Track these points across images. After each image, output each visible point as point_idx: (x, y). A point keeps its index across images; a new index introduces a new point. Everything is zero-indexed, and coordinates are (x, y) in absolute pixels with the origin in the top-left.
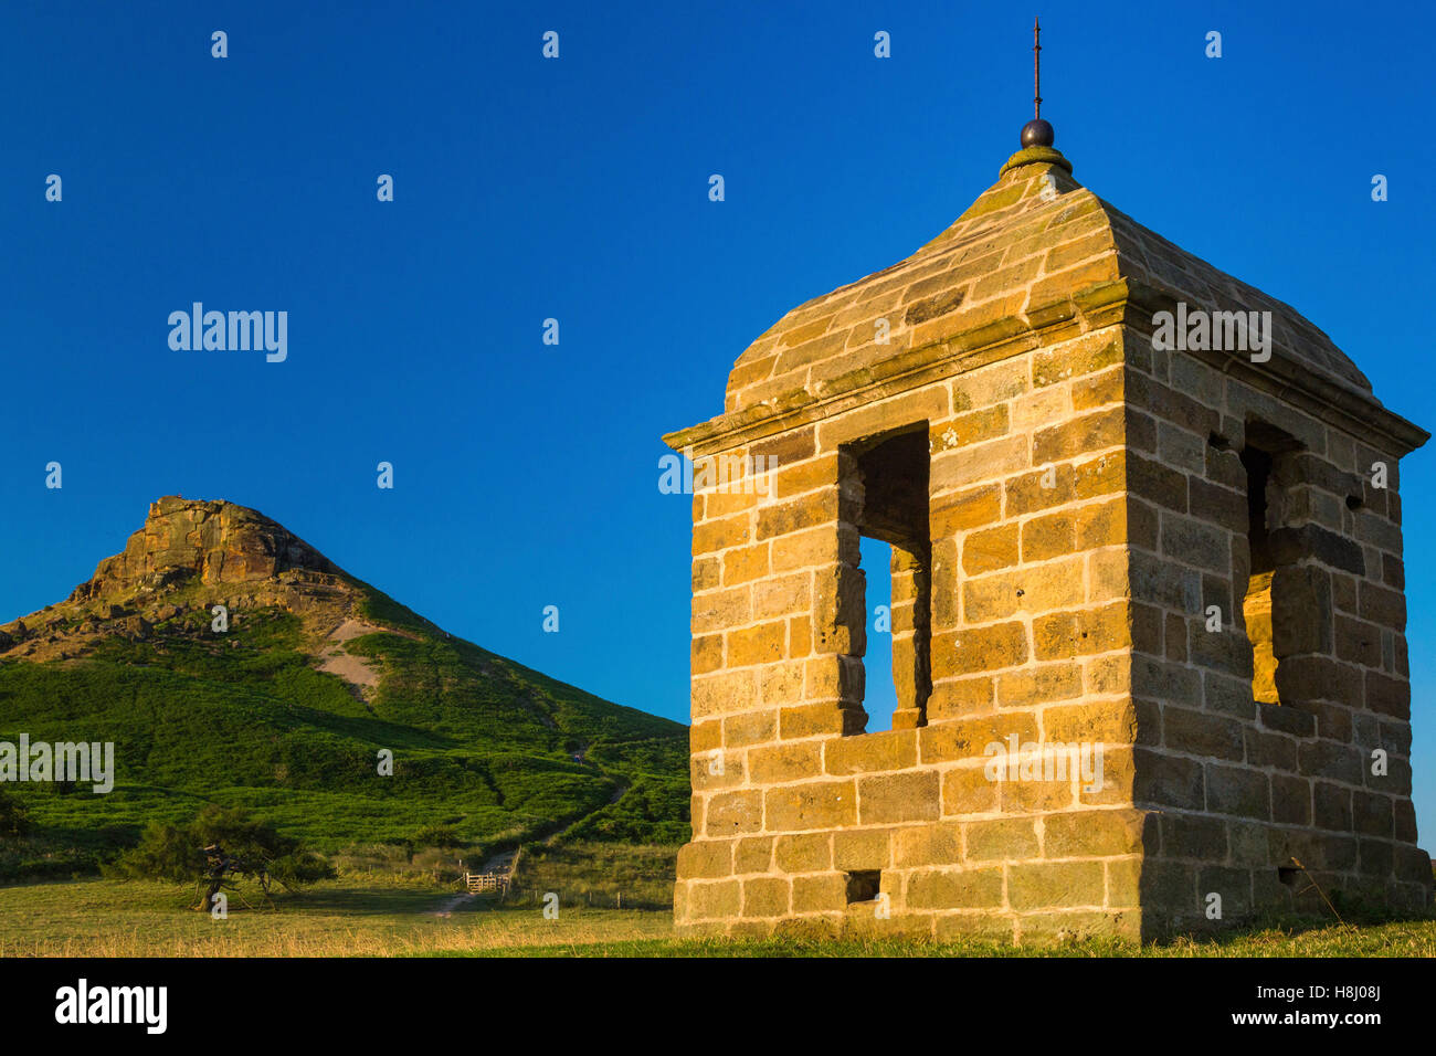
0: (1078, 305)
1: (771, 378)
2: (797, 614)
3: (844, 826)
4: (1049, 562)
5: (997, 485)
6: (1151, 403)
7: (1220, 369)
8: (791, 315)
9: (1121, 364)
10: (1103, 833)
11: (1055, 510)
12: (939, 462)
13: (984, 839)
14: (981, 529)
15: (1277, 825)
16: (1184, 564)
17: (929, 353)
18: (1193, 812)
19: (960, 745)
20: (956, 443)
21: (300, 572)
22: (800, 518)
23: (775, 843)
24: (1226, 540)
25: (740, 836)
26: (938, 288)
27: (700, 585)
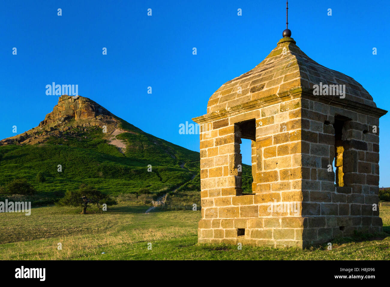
0: (290, 93)
1: (218, 104)
2: (225, 165)
3: (236, 217)
4: (283, 156)
5: (271, 136)
6: (308, 116)
7: (328, 104)
8: (223, 86)
9: (300, 108)
10: (294, 223)
11: (285, 143)
12: (258, 130)
13: (268, 223)
14: (268, 147)
15: (340, 216)
16: (316, 156)
17: (255, 102)
18: (317, 216)
19: (263, 200)
20: (262, 125)
21: (102, 116)
22: (225, 141)
23: (221, 221)
24: (328, 148)
25: (213, 219)
26: (258, 83)
27: (202, 157)
